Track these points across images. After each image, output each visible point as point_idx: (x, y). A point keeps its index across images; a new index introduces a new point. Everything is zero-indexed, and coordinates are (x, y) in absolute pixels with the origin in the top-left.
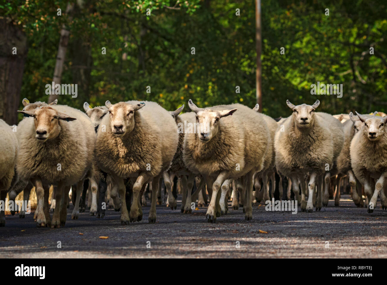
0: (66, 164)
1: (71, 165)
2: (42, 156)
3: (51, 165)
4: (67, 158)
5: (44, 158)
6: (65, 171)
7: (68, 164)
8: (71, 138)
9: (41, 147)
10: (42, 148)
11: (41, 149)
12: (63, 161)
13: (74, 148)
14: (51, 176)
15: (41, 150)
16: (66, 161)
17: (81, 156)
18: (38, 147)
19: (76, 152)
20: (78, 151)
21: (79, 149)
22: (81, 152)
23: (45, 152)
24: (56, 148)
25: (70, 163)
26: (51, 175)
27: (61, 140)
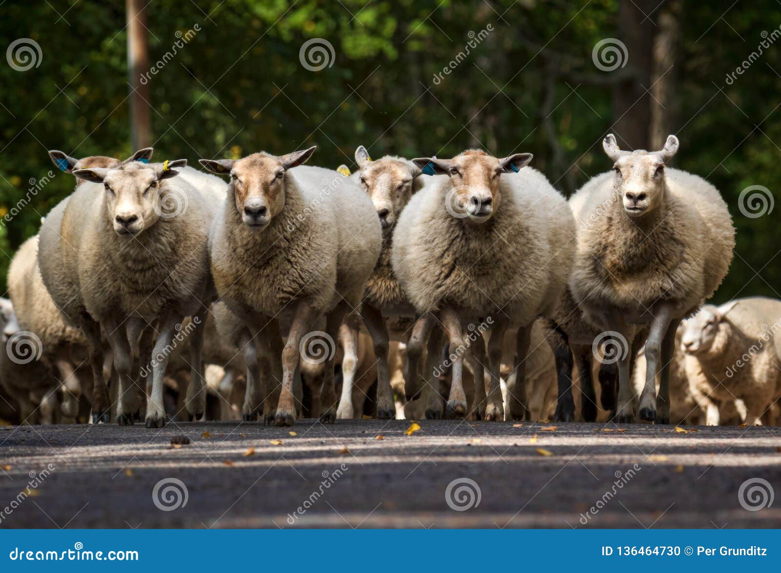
0: (505, 273)
1: (517, 277)
2: (455, 253)
3: (475, 273)
4: (509, 261)
5: (461, 259)
6: (504, 290)
7: (510, 274)
8: (517, 219)
9: (455, 235)
10: (457, 237)
11: (453, 240)
12: (499, 267)
13: (522, 240)
14: (478, 298)
15: (454, 242)
16: (505, 267)
17: (537, 259)
18: (448, 236)
19: (526, 250)
20: (531, 248)
21: (532, 244)
22: (536, 251)
23: (462, 247)
24: (486, 238)
25: (515, 273)
26: (477, 294)
27: (497, 222)
